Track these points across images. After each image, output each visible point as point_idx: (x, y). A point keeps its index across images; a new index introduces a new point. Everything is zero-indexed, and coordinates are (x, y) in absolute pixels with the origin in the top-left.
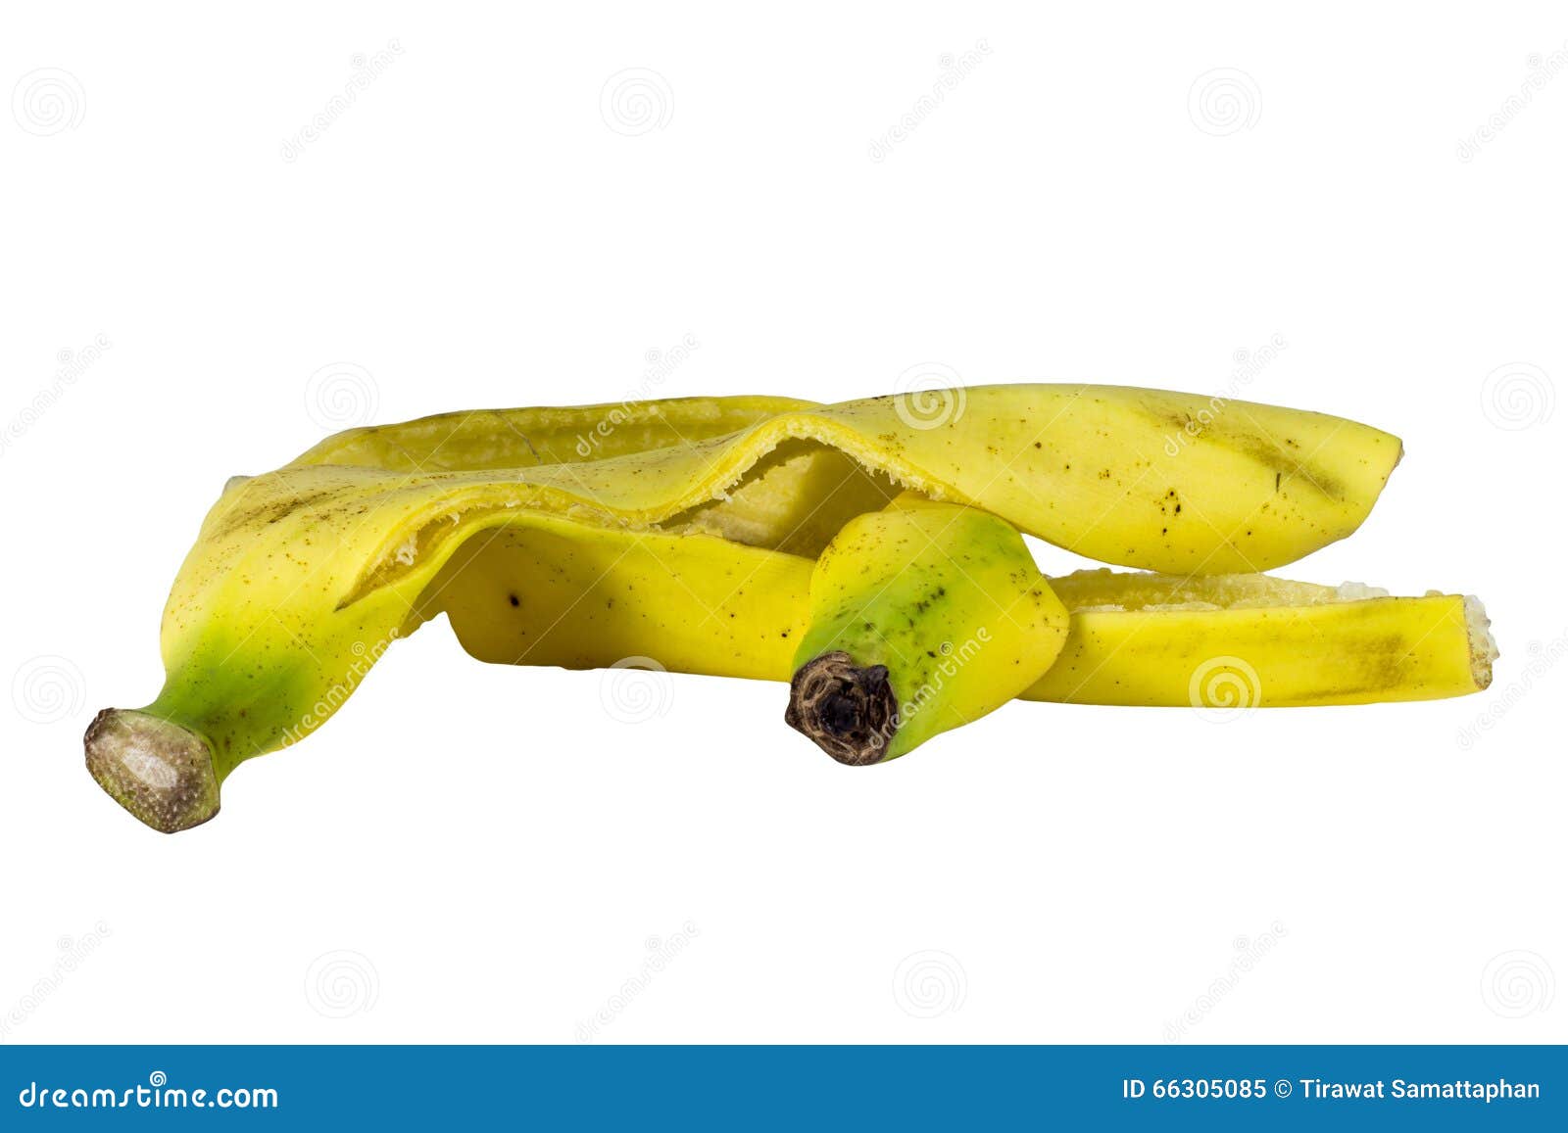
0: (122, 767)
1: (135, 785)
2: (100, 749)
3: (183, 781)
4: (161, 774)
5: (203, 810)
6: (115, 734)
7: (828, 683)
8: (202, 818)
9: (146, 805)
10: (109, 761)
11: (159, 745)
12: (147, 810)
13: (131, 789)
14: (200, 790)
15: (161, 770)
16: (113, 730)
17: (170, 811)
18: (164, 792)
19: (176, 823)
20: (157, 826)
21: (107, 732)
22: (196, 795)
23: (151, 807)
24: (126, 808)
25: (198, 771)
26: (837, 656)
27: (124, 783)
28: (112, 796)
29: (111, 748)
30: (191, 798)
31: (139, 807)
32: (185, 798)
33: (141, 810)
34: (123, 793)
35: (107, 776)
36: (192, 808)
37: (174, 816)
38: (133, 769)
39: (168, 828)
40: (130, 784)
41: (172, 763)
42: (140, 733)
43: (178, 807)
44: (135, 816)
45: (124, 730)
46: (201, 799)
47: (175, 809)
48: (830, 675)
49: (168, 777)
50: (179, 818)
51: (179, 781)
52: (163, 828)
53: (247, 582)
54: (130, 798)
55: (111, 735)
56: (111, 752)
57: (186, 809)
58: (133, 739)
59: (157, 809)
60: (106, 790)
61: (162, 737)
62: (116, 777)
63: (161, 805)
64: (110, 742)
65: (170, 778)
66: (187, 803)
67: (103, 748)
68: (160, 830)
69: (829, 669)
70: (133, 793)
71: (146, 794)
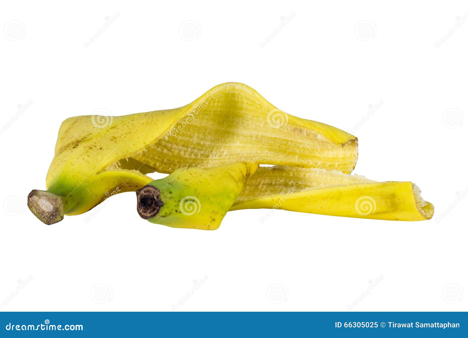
0: (37, 205)
1: (41, 211)
2: (32, 200)
3: (54, 210)
4: (48, 207)
5: (59, 218)
6: (37, 196)
7: (151, 194)
8: (59, 221)
9: (43, 216)
10: (34, 203)
11: (49, 199)
12: (43, 218)
13: (39, 212)
14: (59, 212)
15: (48, 206)
16: (36, 195)
17: (50, 218)
18: (48, 213)
19: (51, 222)
20: (45, 222)
21: (34, 195)
22: (58, 214)
23: (45, 217)
24: (37, 217)
25: (59, 207)
26: (158, 191)
27: (38, 210)
28: (34, 214)
29: (35, 199)
30: (56, 214)
31: (41, 217)
32: (54, 214)
33: (42, 218)
34: (37, 213)
35: (33, 208)
36: (56, 217)
37: (51, 219)
38: (41, 206)
39: (48, 223)
40: (39, 210)
41: (52, 204)
42: (43, 196)
43: (52, 217)
44: (40, 219)
45: (39, 195)
46: (59, 215)
47: (51, 218)
48: (153, 193)
49: (50, 208)
50: (52, 220)
51: (53, 209)
52: (47, 223)
53: (72, 165)
54: (39, 214)
55: (35, 196)
56: (35, 200)
57: (54, 218)
58: (42, 197)
59: (46, 218)
60: (32, 212)
61: (50, 197)
62: (35, 208)
63: (47, 216)
64: (35, 198)
65: (51, 208)
66: (55, 216)
67: (33, 199)
68: (46, 224)
69: (154, 192)
70: (40, 213)
71: (43, 213)
